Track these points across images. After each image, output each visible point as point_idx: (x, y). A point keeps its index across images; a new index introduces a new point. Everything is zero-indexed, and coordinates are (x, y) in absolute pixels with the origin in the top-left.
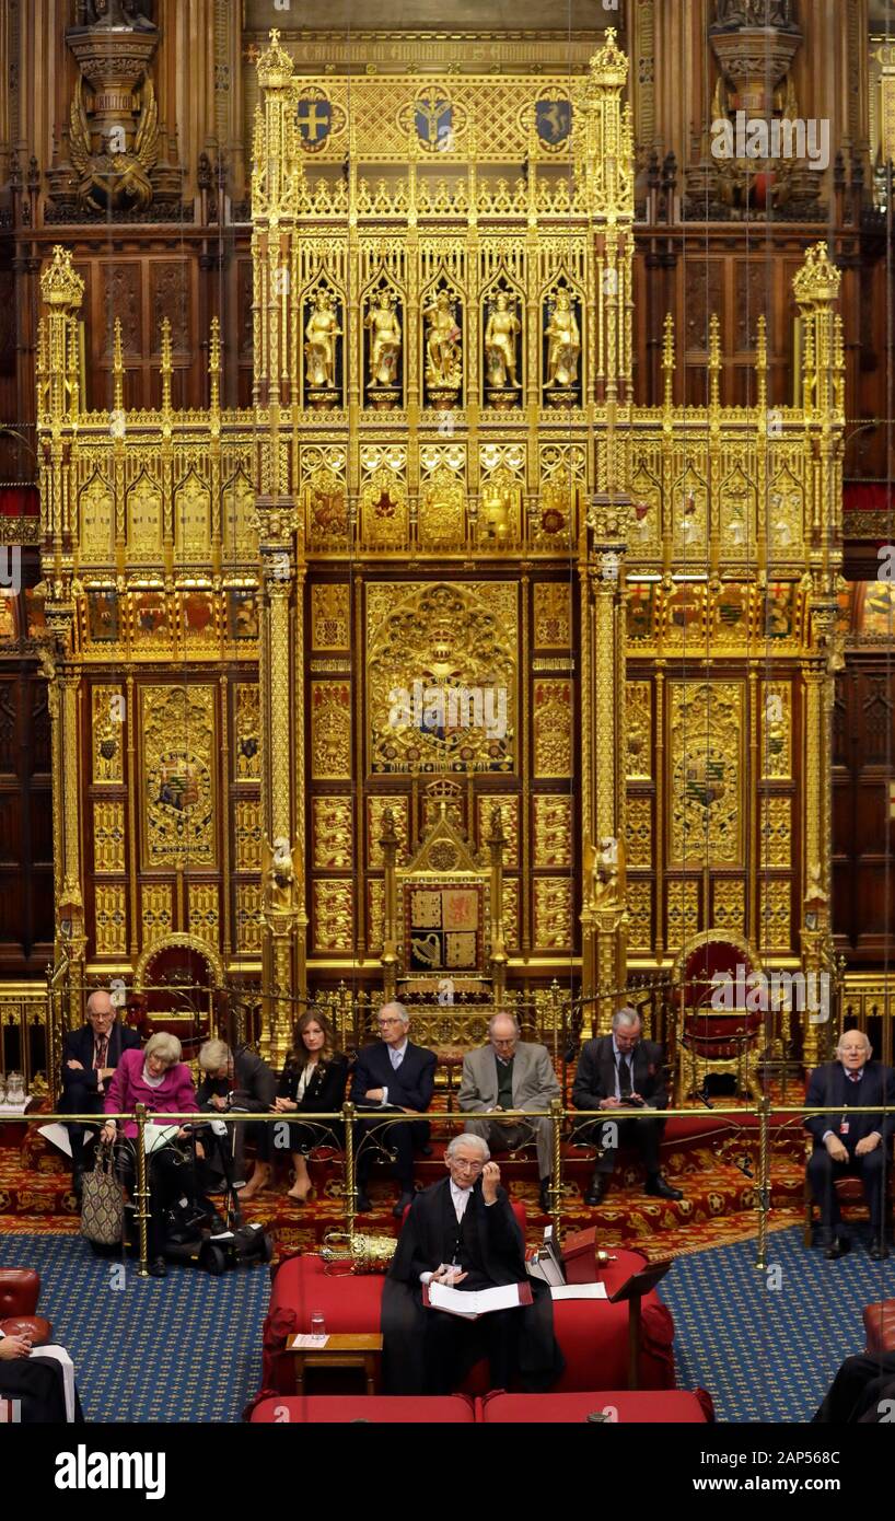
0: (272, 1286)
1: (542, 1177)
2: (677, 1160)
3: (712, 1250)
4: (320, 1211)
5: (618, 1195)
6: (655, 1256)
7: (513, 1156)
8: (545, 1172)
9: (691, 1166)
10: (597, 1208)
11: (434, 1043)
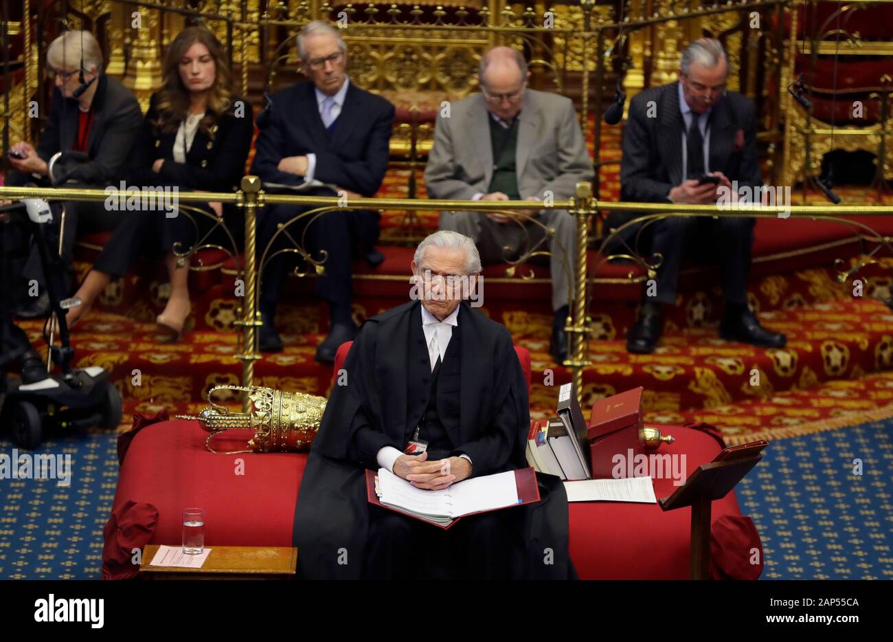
0: (121, 468)
1: (557, 306)
2: (773, 287)
3: (825, 434)
4: (200, 349)
5: (676, 340)
6: (734, 438)
7: (511, 271)
8: (561, 299)
9: (796, 296)
10: (643, 359)
11: (388, 86)
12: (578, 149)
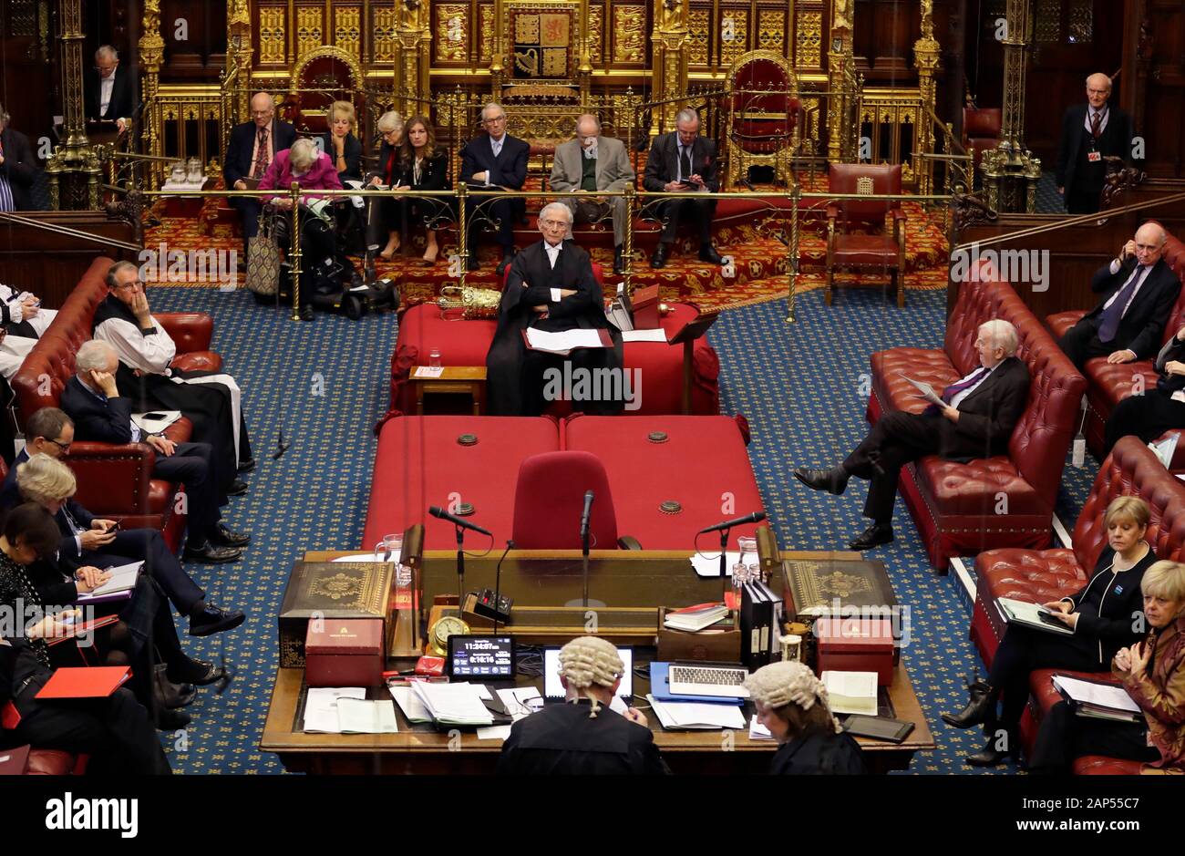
0: (399, 329)
1: (616, 245)
2: (725, 234)
3: (752, 306)
4: (438, 270)
5: (677, 261)
6: (705, 309)
7: (593, 227)
8: (619, 240)
9: (736, 238)
10: (660, 270)
11: (531, 136)
12: (627, 166)
